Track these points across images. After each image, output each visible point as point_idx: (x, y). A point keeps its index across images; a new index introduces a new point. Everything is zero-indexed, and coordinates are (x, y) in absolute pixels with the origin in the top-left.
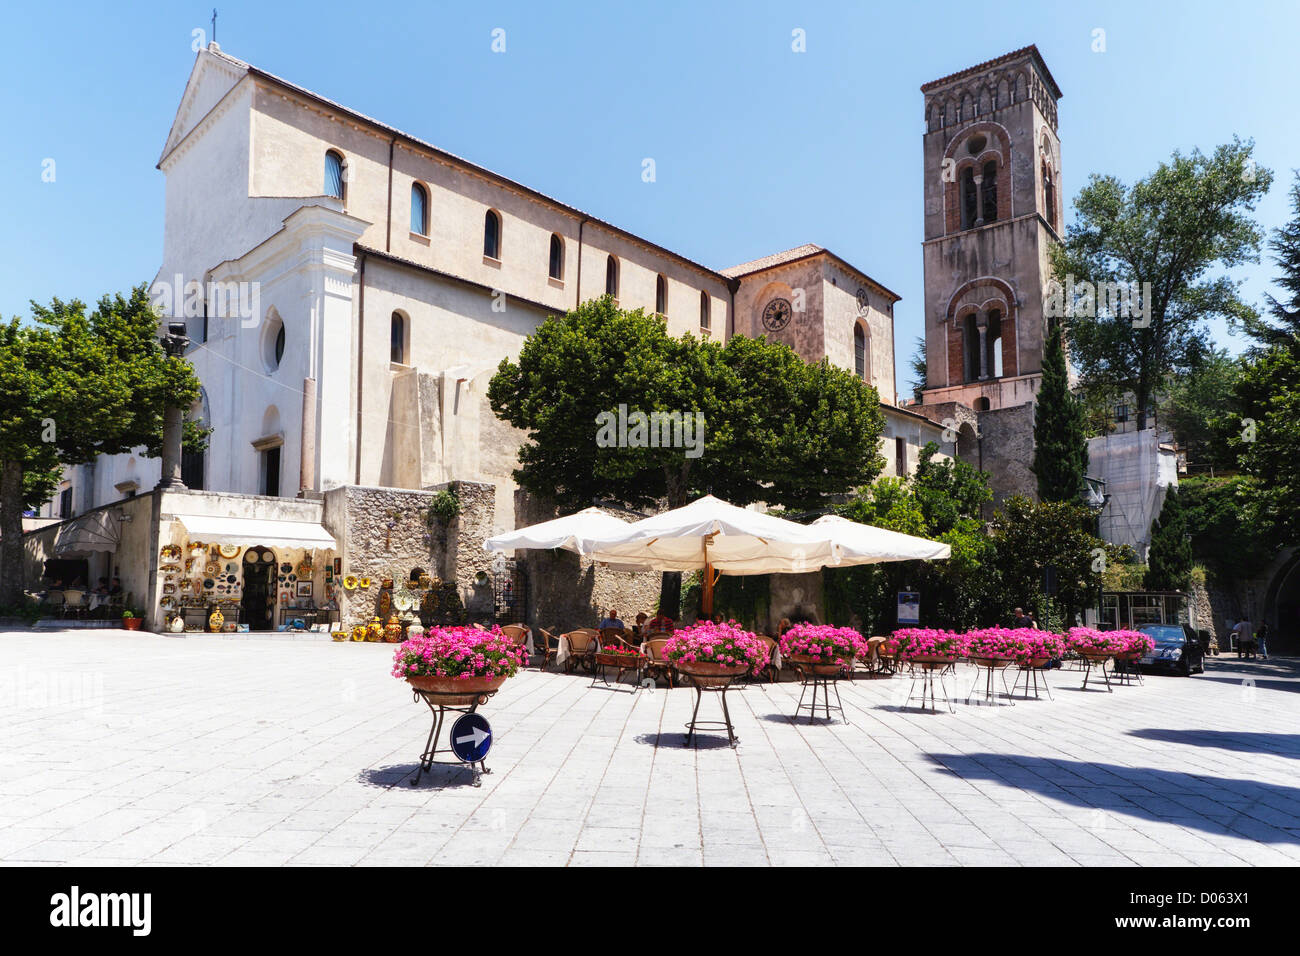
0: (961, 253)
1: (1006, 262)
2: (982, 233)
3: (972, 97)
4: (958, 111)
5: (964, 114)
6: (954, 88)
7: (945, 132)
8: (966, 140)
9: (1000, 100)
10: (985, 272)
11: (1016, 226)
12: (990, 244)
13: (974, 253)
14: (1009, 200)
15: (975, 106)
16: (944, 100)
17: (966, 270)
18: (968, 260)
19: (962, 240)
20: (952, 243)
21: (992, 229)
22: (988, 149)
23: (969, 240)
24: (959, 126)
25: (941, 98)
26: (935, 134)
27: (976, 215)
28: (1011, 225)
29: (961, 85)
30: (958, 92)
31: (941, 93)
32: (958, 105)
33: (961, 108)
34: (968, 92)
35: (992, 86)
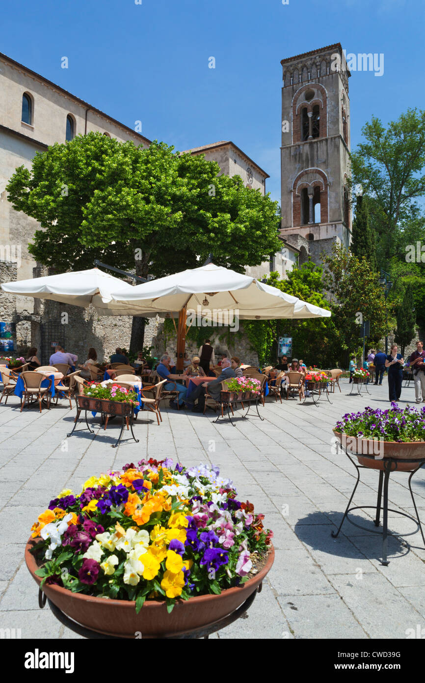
0: (300, 155)
1: (324, 160)
2: (311, 144)
3: (307, 69)
4: (300, 76)
5: (303, 78)
6: (298, 63)
7: (293, 87)
8: (304, 92)
9: (322, 72)
10: (313, 166)
11: (329, 141)
12: (316, 150)
13: (307, 154)
14: (326, 127)
15: (309, 74)
16: (293, 70)
17: (303, 163)
18: (304, 158)
19: (301, 147)
20: (296, 148)
21: (317, 142)
22: (315, 98)
23: (305, 147)
24: (300, 84)
25: (291, 68)
26: (287, 88)
27: (308, 134)
28: (326, 140)
29: (301, 62)
30: (300, 65)
31: (291, 66)
32: (300, 73)
33: (302, 74)
34: (305, 66)
35: (318, 64)
